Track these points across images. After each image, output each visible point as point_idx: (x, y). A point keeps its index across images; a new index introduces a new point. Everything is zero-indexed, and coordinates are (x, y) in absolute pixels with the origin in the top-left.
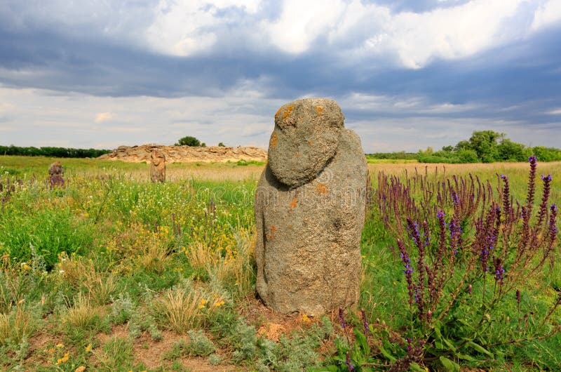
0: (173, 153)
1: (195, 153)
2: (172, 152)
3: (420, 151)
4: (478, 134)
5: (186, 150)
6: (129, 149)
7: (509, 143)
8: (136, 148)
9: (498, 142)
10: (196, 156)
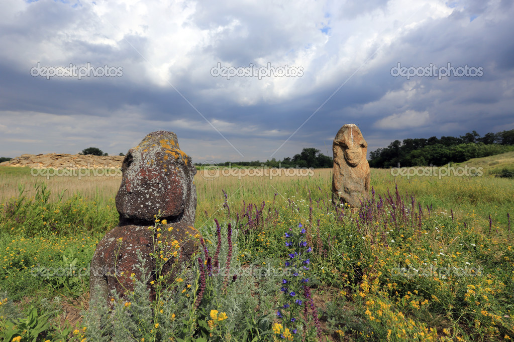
0: (80, 161)
1: (100, 161)
2: (78, 159)
3: (268, 160)
4: (305, 150)
5: (91, 158)
6: (32, 157)
7: (323, 156)
8: (41, 156)
9: (317, 155)
10: (101, 164)
